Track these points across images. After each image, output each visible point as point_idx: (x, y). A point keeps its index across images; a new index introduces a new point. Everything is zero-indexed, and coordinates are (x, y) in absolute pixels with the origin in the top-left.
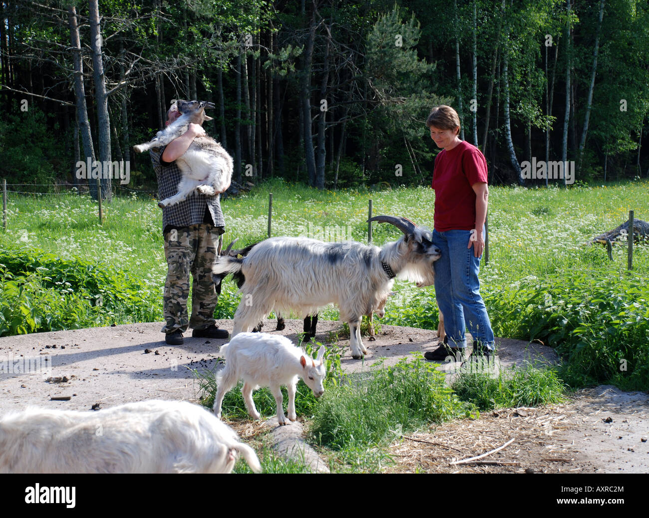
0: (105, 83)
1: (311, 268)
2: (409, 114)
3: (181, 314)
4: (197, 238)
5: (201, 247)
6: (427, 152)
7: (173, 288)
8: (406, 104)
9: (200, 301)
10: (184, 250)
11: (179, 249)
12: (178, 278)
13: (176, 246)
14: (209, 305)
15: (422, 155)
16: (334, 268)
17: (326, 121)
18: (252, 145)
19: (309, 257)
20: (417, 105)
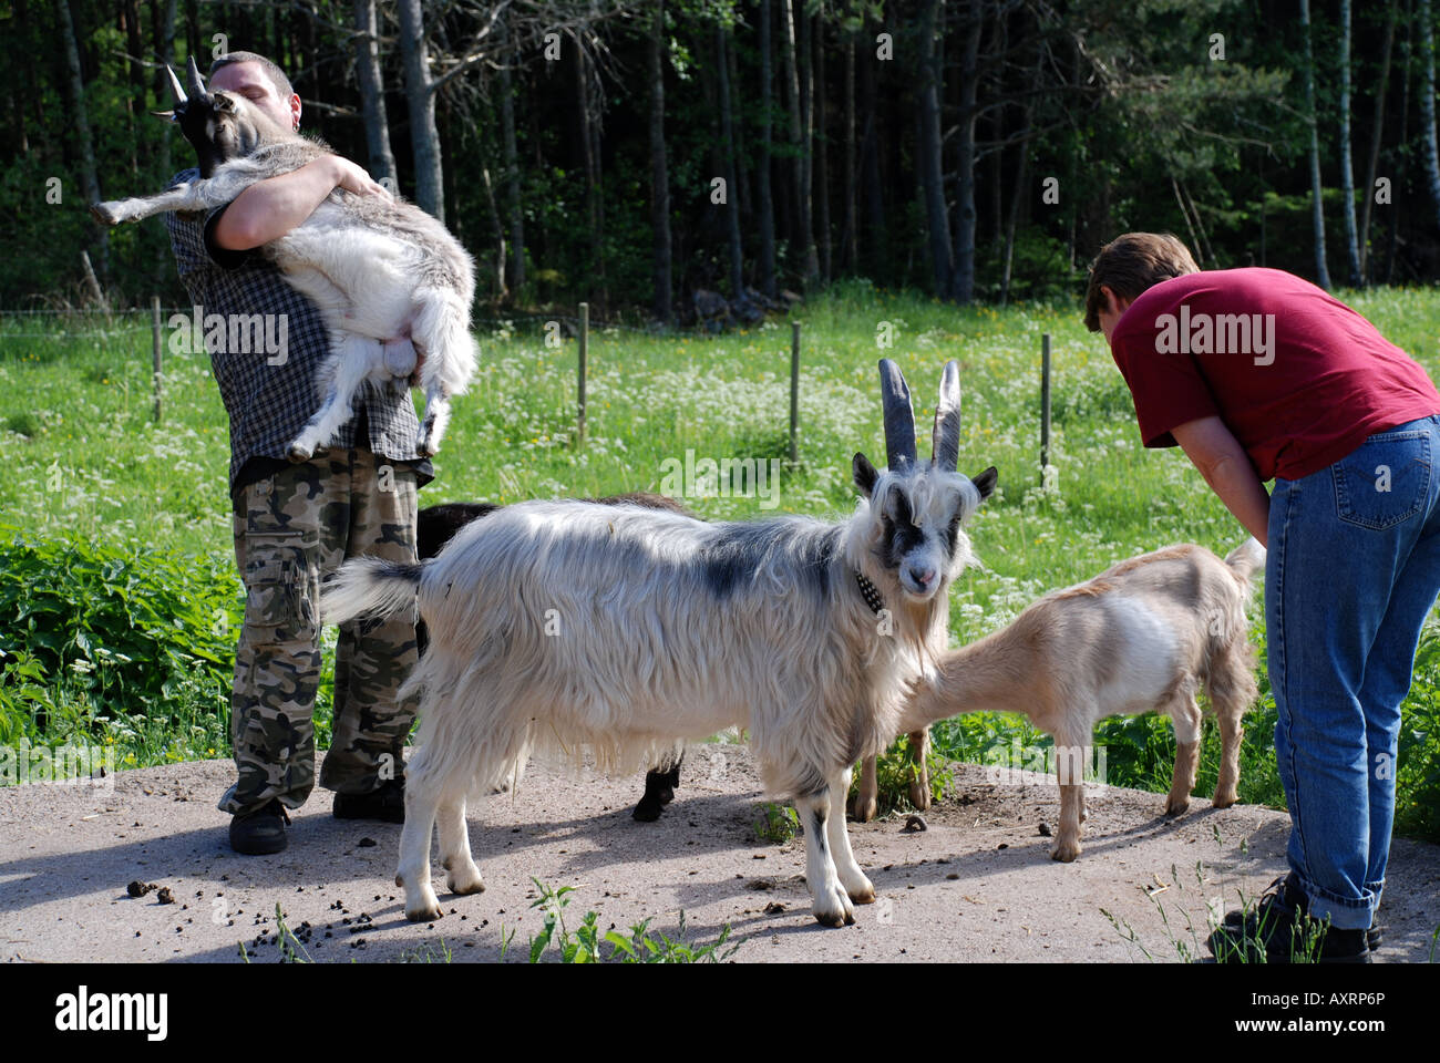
0: (427, 61)
1: (650, 612)
2: (1178, 114)
3: (293, 751)
4: (347, 500)
5: (364, 528)
6: (1231, 209)
7: (266, 668)
8: (1167, 91)
9: (361, 705)
10: (299, 543)
11: (282, 539)
12: (283, 635)
13: (272, 527)
14: (390, 717)
15: (1217, 217)
16: (725, 610)
17: (978, 138)
18: (805, 202)
19: (645, 572)
20: (1196, 91)
